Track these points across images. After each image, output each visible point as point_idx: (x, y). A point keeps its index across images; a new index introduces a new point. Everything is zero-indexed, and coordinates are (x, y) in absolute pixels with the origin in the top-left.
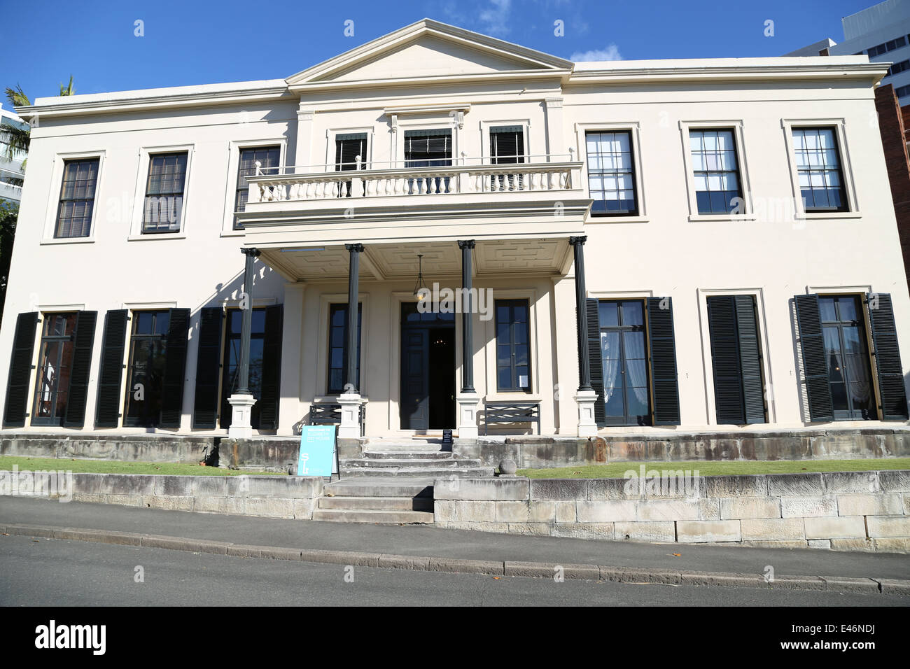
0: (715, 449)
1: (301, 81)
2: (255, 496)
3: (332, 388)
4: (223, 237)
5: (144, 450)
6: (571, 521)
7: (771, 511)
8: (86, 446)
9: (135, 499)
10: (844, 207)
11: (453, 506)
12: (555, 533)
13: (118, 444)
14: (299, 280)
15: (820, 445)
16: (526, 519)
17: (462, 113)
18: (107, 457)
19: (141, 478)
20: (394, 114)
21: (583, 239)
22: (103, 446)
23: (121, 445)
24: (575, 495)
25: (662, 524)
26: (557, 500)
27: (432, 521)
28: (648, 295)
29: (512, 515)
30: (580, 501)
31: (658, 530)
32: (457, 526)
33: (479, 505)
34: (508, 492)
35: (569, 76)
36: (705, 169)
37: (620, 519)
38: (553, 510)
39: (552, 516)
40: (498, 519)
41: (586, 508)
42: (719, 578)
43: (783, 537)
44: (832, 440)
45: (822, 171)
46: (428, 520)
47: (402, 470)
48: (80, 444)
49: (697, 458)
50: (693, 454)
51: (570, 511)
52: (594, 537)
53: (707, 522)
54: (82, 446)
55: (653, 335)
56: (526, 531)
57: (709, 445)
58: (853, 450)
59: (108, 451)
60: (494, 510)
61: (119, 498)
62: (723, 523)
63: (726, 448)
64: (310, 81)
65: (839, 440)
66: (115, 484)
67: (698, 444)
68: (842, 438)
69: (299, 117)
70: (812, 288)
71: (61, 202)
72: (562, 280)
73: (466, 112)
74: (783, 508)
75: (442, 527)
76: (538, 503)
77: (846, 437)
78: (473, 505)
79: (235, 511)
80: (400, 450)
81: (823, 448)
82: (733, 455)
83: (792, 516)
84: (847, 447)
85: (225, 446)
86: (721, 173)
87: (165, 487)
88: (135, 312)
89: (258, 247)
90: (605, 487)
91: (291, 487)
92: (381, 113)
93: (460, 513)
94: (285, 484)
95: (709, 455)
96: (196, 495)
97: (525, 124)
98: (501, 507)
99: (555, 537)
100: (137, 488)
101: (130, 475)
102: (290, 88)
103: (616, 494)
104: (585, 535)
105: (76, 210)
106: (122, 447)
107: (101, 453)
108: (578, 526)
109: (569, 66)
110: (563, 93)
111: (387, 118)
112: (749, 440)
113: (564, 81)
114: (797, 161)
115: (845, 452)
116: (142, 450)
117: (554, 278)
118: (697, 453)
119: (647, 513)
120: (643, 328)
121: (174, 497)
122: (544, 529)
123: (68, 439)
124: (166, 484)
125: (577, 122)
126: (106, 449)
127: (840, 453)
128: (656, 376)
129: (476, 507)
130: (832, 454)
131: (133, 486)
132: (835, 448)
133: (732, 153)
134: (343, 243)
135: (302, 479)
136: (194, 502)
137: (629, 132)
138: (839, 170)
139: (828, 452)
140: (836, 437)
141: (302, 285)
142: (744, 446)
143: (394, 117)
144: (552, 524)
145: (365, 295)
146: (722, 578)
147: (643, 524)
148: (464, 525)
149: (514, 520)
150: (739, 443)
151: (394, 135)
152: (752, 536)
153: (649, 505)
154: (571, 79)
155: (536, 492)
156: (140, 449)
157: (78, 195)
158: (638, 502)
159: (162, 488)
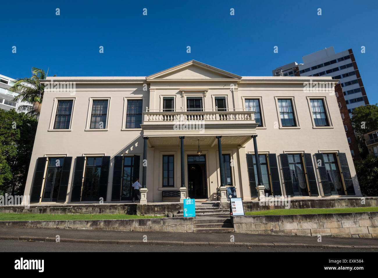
0: (302, 205)
1: (151, 78)
2: (173, 225)
3: (164, 185)
4: (122, 131)
5: (104, 210)
6: (278, 229)
7: (339, 225)
8: (80, 209)
9: (128, 228)
10: (328, 125)
11: (240, 225)
12: (273, 234)
13: (93, 208)
14: (152, 147)
15: (335, 204)
16: (264, 229)
17: (206, 92)
18: (88, 213)
19: (130, 220)
20: (183, 91)
21: (257, 136)
22: (87, 209)
23: (94, 208)
24: (278, 221)
25: (306, 230)
26: (273, 222)
27: (234, 231)
28: (268, 153)
29: (259, 228)
30: (280, 223)
31: (305, 232)
32: (242, 232)
33: (248, 225)
34: (257, 220)
35: (240, 81)
36: (283, 111)
37: (293, 228)
38: (272, 225)
39: (272, 228)
40: (255, 229)
41: (282, 225)
42: (339, 246)
43: (344, 234)
44: (339, 202)
45: (320, 113)
46: (233, 231)
47: (205, 214)
48: (77, 208)
49: (297, 208)
50: (295, 207)
51: (277, 226)
52: (285, 234)
53: (320, 229)
54: (78, 209)
55: (271, 166)
56: (264, 233)
57: (300, 204)
58: (346, 205)
59: (89, 211)
60: (253, 227)
61: (121, 228)
62: (325, 229)
63: (306, 205)
64: (154, 78)
65: (341, 202)
66: (120, 223)
67: (297, 203)
68: (342, 201)
69: (150, 90)
70: (320, 151)
71: (56, 115)
72: (241, 148)
73: (207, 91)
74: (343, 224)
75: (237, 232)
76: (267, 223)
77: (343, 201)
78: (246, 225)
79: (165, 231)
80: (200, 207)
81: (336, 205)
82: (308, 207)
83: (345, 227)
84: (344, 204)
85: (139, 207)
86: (288, 113)
87: (139, 223)
88: (87, 157)
89: (149, 136)
90: (287, 218)
91: (185, 221)
92: (178, 91)
93: (242, 228)
94: (183, 220)
95: (300, 207)
96: (151, 225)
97: (226, 96)
98: (255, 225)
99: (273, 235)
100: (128, 224)
101: (125, 220)
102: (147, 80)
103: (291, 220)
104: (283, 234)
105: (62, 119)
106: (95, 209)
107: (86, 212)
108: (280, 231)
109: (240, 78)
110: (238, 87)
111: (181, 93)
112: (313, 202)
113: (238, 83)
114: (312, 110)
115: (343, 206)
116: (103, 210)
117: (238, 147)
118: (296, 206)
119: (301, 226)
120: (266, 164)
121: (142, 227)
122: (270, 232)
123: (72, 207)
124: (139, 222)
125: (242, 96)
126: (88, 210)
127: (342, 206)
128: (273, 180)
129: (247, 225)
130: (339, 207)
131: (127, 223)
132: (340, 204)
133: (291, 107)
134: (179, 136)
135: (189, 218)
136: (150, 228)
137: (259, 99)
138: (325, 113)
139: (338, 206)
140: (340, 201)
141: (153, 149)
142: (311, 204)
143: (183, 92)
144: (272, 230)
145: (175, 152)
146: (340, 246)
147: (301, 230)
148: (244, 232)
149: (259, 230)
150: (310, 203)
151: (183, 98)
152: (334, 234)
153: (302, 224)
154: (240, 82)
155: (266, 220)
156: (102, 210)
157: (63, 113)
158: (298, 223)
159: (138, 224)
